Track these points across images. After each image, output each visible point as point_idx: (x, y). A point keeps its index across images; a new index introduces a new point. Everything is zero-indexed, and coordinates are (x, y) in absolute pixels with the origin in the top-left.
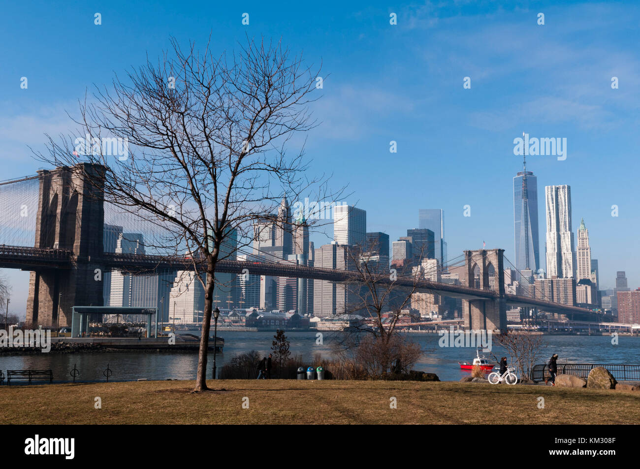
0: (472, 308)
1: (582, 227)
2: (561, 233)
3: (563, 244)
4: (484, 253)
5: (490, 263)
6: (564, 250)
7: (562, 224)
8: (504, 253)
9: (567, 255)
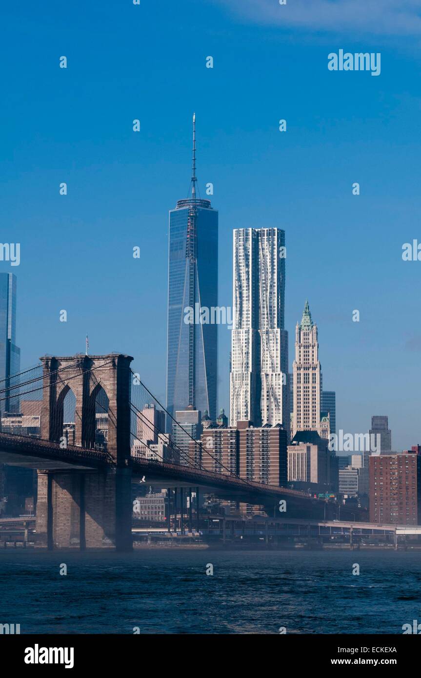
0: (54, 490)
1: (305, 320)
2: (263, 330)
3: (265, 356)
4: (86, 364)
5: (99, 387)
6: (266, 369)
7: (264, 311)
8: (132, 365)
9: (274, 380)
